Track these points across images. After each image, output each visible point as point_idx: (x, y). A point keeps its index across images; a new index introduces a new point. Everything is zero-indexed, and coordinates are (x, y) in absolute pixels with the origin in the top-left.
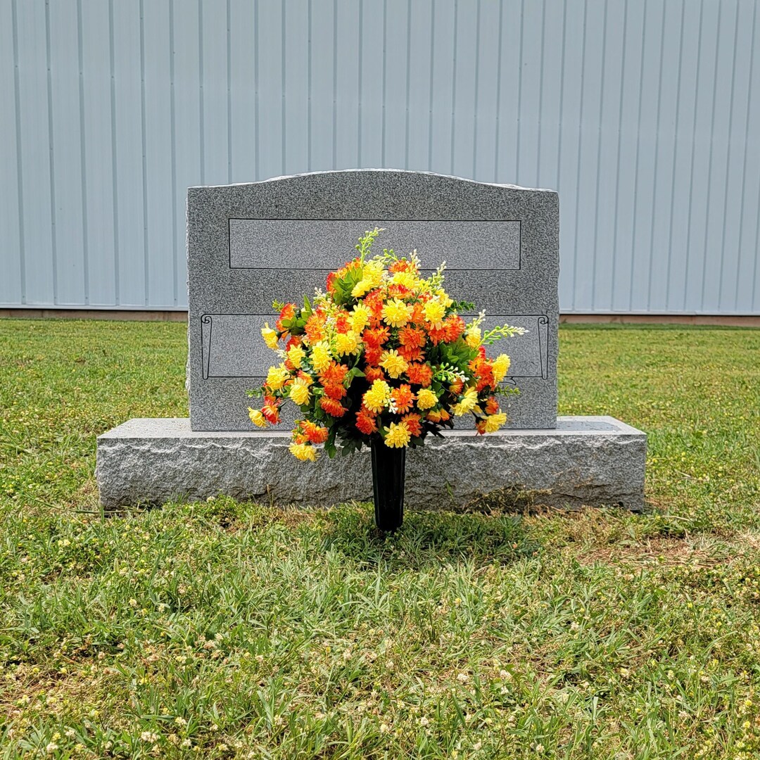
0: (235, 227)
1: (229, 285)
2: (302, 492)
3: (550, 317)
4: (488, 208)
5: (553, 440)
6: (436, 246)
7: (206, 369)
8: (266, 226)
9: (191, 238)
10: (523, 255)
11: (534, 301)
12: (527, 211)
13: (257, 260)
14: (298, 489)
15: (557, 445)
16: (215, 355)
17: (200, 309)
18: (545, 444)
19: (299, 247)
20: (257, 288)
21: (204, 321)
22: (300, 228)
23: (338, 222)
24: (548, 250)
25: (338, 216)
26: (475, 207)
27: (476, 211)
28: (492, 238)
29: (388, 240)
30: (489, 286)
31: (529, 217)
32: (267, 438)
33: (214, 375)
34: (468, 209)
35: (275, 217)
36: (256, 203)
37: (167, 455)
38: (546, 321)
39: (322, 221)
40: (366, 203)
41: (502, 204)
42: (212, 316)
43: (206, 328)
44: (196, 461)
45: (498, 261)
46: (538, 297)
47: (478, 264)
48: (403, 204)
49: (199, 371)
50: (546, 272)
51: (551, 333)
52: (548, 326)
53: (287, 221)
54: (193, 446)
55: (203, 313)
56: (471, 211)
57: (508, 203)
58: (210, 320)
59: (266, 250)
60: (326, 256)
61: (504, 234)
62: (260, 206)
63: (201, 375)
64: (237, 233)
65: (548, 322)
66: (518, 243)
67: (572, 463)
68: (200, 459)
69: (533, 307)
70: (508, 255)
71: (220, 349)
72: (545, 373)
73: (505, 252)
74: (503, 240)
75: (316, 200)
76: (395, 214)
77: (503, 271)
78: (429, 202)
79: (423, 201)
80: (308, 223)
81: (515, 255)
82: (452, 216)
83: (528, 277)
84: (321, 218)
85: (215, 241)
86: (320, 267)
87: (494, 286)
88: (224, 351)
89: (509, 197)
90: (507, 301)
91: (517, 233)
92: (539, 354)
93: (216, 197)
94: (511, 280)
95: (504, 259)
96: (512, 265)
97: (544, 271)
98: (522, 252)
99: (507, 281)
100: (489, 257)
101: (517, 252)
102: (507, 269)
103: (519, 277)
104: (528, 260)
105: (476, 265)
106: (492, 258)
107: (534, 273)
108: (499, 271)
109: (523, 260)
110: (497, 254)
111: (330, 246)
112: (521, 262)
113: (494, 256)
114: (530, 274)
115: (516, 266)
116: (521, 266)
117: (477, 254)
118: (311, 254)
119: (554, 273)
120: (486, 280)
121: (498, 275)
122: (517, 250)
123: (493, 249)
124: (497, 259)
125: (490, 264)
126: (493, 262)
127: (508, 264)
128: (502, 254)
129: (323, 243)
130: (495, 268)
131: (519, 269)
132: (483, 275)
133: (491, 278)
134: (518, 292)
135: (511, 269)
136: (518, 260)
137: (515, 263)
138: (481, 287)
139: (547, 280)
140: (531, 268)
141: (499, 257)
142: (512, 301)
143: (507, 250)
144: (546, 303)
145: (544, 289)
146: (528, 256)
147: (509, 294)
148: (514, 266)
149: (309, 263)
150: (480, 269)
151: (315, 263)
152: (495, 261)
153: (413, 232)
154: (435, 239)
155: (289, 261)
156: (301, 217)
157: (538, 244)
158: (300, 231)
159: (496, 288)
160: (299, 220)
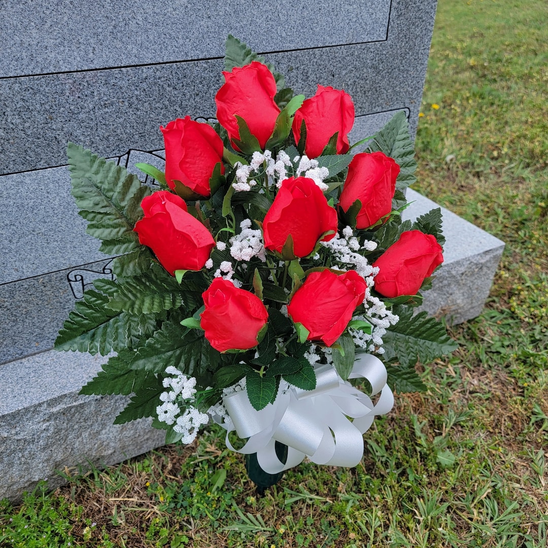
2: (112, 444)
3: (412, 108)
6: (268, 7)
10: (394, 13)
11: (397, 89)
14: (105, 443)
30: (344, 72)
32: (35, 406)
38: (407, 114)
45: (359, 29)
46: (403, 82)
47: (330, 36)
50: (417, 42)
60: (61, 44)
65: (408, 117)
69: (395, 98)
70: (374, 16)
73: (371, 10)
77: (364, 46)
81: (382, 16)
83: (395, 51)
86: (51, 69)
87: (351, 71)
94: (373, 59)
95: (368, 23)
96: (377, 33)
97: (416, 39)
98: (392, 9)
99: (368, 61)
100: (347, 21)
101: (387, 10)
102: (370, 41)
103: (384, 52)
104: (399, 22)
105: (328, 38)
106: (351, 24)
107: (403, 45)
108: (359, 46)
109: (392, 23)
110: (359, 16)
111: (66, 19)
112: (390, 27)
113: (354, 20)
114: (398, 47)
115: (381, 35)
116: (389, 35)
117: (331, 19)
118: (26, 40)
119: (427, 40)
120: (340, 63)
121: (356, 54)
122: (387, 5)
123: (355, 6)
124: (358, 25)
125: (348, 34)
126: (352, 30)
127: (372, 32)
128: (366, 15)
129: (48, 12)
130: (354, 42)
131: (385, 39)
132: (337, 55)
133: (348, 58)
134: (380, 78)
135: (375, 40)
136: (386, 25)
137: (381, 29)
138: (333, 76)
139: (417, 53)
140: (401, 36)
141: (361, 21)
142: (370, 92)
143: (373, 6)
144: (411, 90)
145: (412, 69)
146: (399, 16)
147: (368, 82)
148: (379, 35)
149: (25, 62)
150: (334, 44)
151: (39, 60)
152: (355, 29)
159: (352, 75)
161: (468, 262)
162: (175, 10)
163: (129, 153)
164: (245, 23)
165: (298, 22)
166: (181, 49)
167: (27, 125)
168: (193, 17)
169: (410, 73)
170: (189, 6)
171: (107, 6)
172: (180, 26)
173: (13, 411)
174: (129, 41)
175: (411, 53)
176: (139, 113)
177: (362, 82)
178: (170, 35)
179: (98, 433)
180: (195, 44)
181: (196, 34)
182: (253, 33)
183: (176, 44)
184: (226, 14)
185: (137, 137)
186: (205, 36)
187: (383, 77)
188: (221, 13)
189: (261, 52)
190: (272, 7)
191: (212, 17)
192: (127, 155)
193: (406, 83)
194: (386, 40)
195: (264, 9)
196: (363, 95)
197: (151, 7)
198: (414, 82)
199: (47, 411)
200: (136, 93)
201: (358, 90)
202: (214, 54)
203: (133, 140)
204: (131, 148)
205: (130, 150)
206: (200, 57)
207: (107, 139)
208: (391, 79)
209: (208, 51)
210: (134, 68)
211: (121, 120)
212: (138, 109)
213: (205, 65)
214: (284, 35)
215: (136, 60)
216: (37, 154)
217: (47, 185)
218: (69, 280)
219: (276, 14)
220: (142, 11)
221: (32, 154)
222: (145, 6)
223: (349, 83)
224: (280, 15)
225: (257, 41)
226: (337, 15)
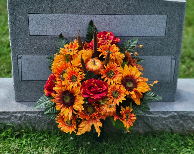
0: (31, 17)
1: (29, 43)
3: (177, 57)
4: (152, 9)
5: (174, 113)
6: (126, 26)
7: (20, 77)
8: (46, 17)
9: (11, 22)
11: (170, 50)
12: (171, 10)
13: (42, 32)
15: (175, 115)
16: (24, 72)
17: (17, 53)
18: (170, 115)
19: (62, 26)
20: (42, 44)
21: (18, 57)
22: (62, 18)
23: (80, 15)
24: (179, 28)
25: (80, 13)
26: (146, 9)
27: (146, 11)
28: (153, 23)
29: (104, 24)
30: (150, 44)
31: (172, 13)
33: (24, 80)
34: (143, 9)
35: (50, 13)
36: (41, 7)
37: (6, 118)
38: (175, 58)
39: (72, 15)
40: (94, 7)
41: (159, 7)
42: (22, 56)
43: (20, 61)
44: (18, 121)
45: (155, 33)
46: (172, 49)
47: (145, 34)
48: (111, 7)
49: (18, 78)
51: (177, 64)
52: (176, 61)
53: (56, 15)
54: (17, 115)
55: (18, 55)
56: (144, 10)
57: (162, 7)
58: (21, 57)
59: (46, 28)
60: (74, 30)
61: (159, 21)
62: (42, 8)
63: (18, 80)
64: (32, 20)
65: (176, 59)
66: (165, 25)
67: (181, 122)
68: (20, 120)
69: (169, 53)
70: (160, 30)
71: (27, 69)
72: (172, 79)
74: (158, 24)
75: (69, 5)
76: (107, 12)
77: (157, 37)
78: (124, 6)
79: (121, 6)
80: (66, 16)
81: (163, 30)
82: (134, 13)
83: (168, 40)
84: (72, 13)
85: (22, 23)
86: (71, 35)
87: (152, 44)
88: (28, 70)
89: (163, 4)
90: (158, 50)
91: (165, 20)
92: (170, 72)
93: (21, 4)
95: (158, 32)
97: (176, 37)
98: (167, 29)
100: (151, 31)
101: (165, 29)
102: (159, 36)
107: (171, 38)
108: (155, 37)
109: (167, 32)
110: (155, 30)
111: (76, 26)
113: (153, 31)
115: (163, 35)
116: (166, 35)
117: (145, 30)
118: (67, 29)
123: (153, 27)
125: (151, 34)
127: (160, 34)
128: (157, 30)
129: (73, 24)
130: (153, 36)
134: (163, 46)
135: (161, 36)
136: (165, 32)
138: (146, 44)
139: (177, 41)
143: (160, 28)
146: (169, 31)
147: (159, 47)
149: (66, 33)
150: (146, 36)
151: (69, 33)
152: (154, 33)
153: (115, 20)
154: (126, 23)
155: (57, 32)
156: (62, 13)
157: (174, 26)
158: (62, 19)
159: (153, 44)
160: (61, 14)
164: (119, 29)
165: (135, 30)
168: (106, 27)
169: (175, 46)
175: (175, 41)
177: (157, 47)
184: (114, 27)
187: (165, 46)
189: (123, 36)
191: (110, 27)
198: (177, 49)
201: (155, 49)
208: (167, 47)
214: (130, 33)
219: (128, 28)
223: (152, 47)
224: (130, 28)
226: (147, 29)
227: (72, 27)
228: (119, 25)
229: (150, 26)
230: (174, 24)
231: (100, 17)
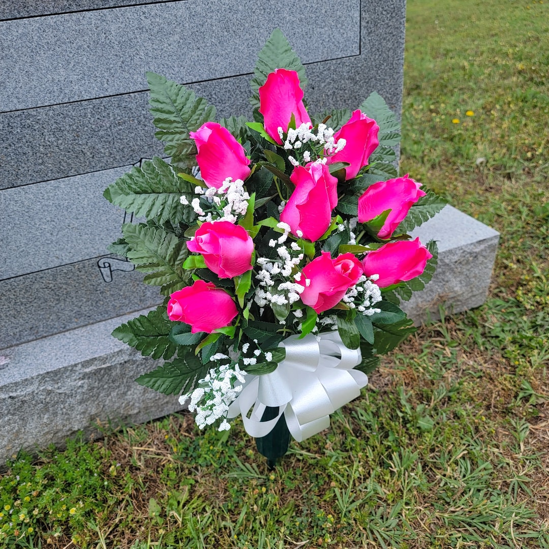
2: (137, 405)
6: (248, 36)
10: (364, 31)
14: (131, 403)
19: (32, 70)
22: (24, 34)
23: (88, 14)
24: (394, 20)
28: (323, 11)
29: (177, 37)
30: (323, 85)
45: (333, 47)
46: (381, 90)
47: (307, 55)
50: (391, 53)
60: (83, 78)
66: (358, 13)
70: (345, 35)
73: (341, 31)
74: (339, 13)
77: (339, 61)
80: (36, 23)
81: (353, 34)
83: (369, 64)
84: (56, 10)
86: (76, 98)
87: (329, 84)
94: (349, 72)
95: (340, 42)
96: (351, 49)
97: (388, 51)
98: (362, 28)
99: (345, 74)
100: (321, 42)
101: (357, 29)
102: (344, 56)
103: (359, 65)
104: (370, 38)
105: (305, 57)
106: (325, 43)
107: (377, 57)
108: (334, 62)
109: (363, 40)
110: (331, 36)
111: (85, 59)
112: (362, 43)
113: (327, 40)
114: (372, 60)
115: (355, 50)
116: (362, 50)
117: (306, 41)
118: (56, 77)
119: (399, 52)
120: (318, 77)
121: (332, 68)
122: (356, 26)
123: (326, 29)
124: (331, 44)
125: (323, 53)
126: (326, 49)
127: (345, 48)
128: (337, 36)
129: (71, 55)
130: (329, 58)
131: (358, 53)
132: (314, 71)
133: (325, 73)
134: (358, 87)
135: (349, 55)
136: (358, 41)
137: (354, 46)
138: (313, 88)
139: (392, 64)
140: (374, 50)
141: (333, 40)
142: (350, 100)
143: (344, 27)
144: (389, 96)
145: (388, 77)
146: (369, 33)
147: (346, 91)
148: (353, 51)
149: (56, 94)
150: (311, 62)
151: (66, 91)
152: (329, 47)
153: (211, 17)
154: (247, 25)
155: (20, 96)
156: (19, 13)
157: (382, 13)
158: (24, 38)
159: (331, 86)
160: (16, 19)
161: (461, 251)
162: (170, 45)
163: (140, 161)
164: (229, 50)
166: (177, 76)
167: (60, 142)
168: (185, 50)
169: (387, 81)
170: (181, 41)
171: (116, 47)
172: (175, 58)
173: (55, 369)
174: (135, 72)
175: (385, 64)
176: (146, 128)
177: (341, 92)
178: (167, 65)
179: (125, 393)
180: (189, 71)
181: (189, 62)
182: (237, 58)
183: (173, 72)
184: (212, 45)
185: (146, 148)
186: (196, 64)
187: (361, 87)
188: (208, 45)
189: (246, 73)
190: (251, 36)
191: (201, 48)
192: (139, 163)
193: (385, 90)
194: (360, 54)
195: (245, 38)
196: (344, 104)
197: (151, 45)
198: (392, 89)
199: (81, 371)
200: (143, 112)
201: (338, 99)
202: (205, 78)
203: (143, 150)
204: (142, 157)
205: (142, 159)
206: (194, 81)
207: (122, 150)
208: (369, 88)
209: (200, 75)
210: (140, 93)
211: (133, 135)
212: (145, 126)
213: (198, 87)
215: (141, 86)
216: (69, 164)
217: (77, 189)
218: (99, 267)
219: (256, 41)
220: (144, 48)
221: (65, 165)
222: (146, 44)
223: (329, 94)
224: (259, 41)
225: (241, 64)
226: (310, 37)
227: (71, 66)
228: (226, 33)
229: (317, 24)
230: (381, 9)
231: (159, 13)
